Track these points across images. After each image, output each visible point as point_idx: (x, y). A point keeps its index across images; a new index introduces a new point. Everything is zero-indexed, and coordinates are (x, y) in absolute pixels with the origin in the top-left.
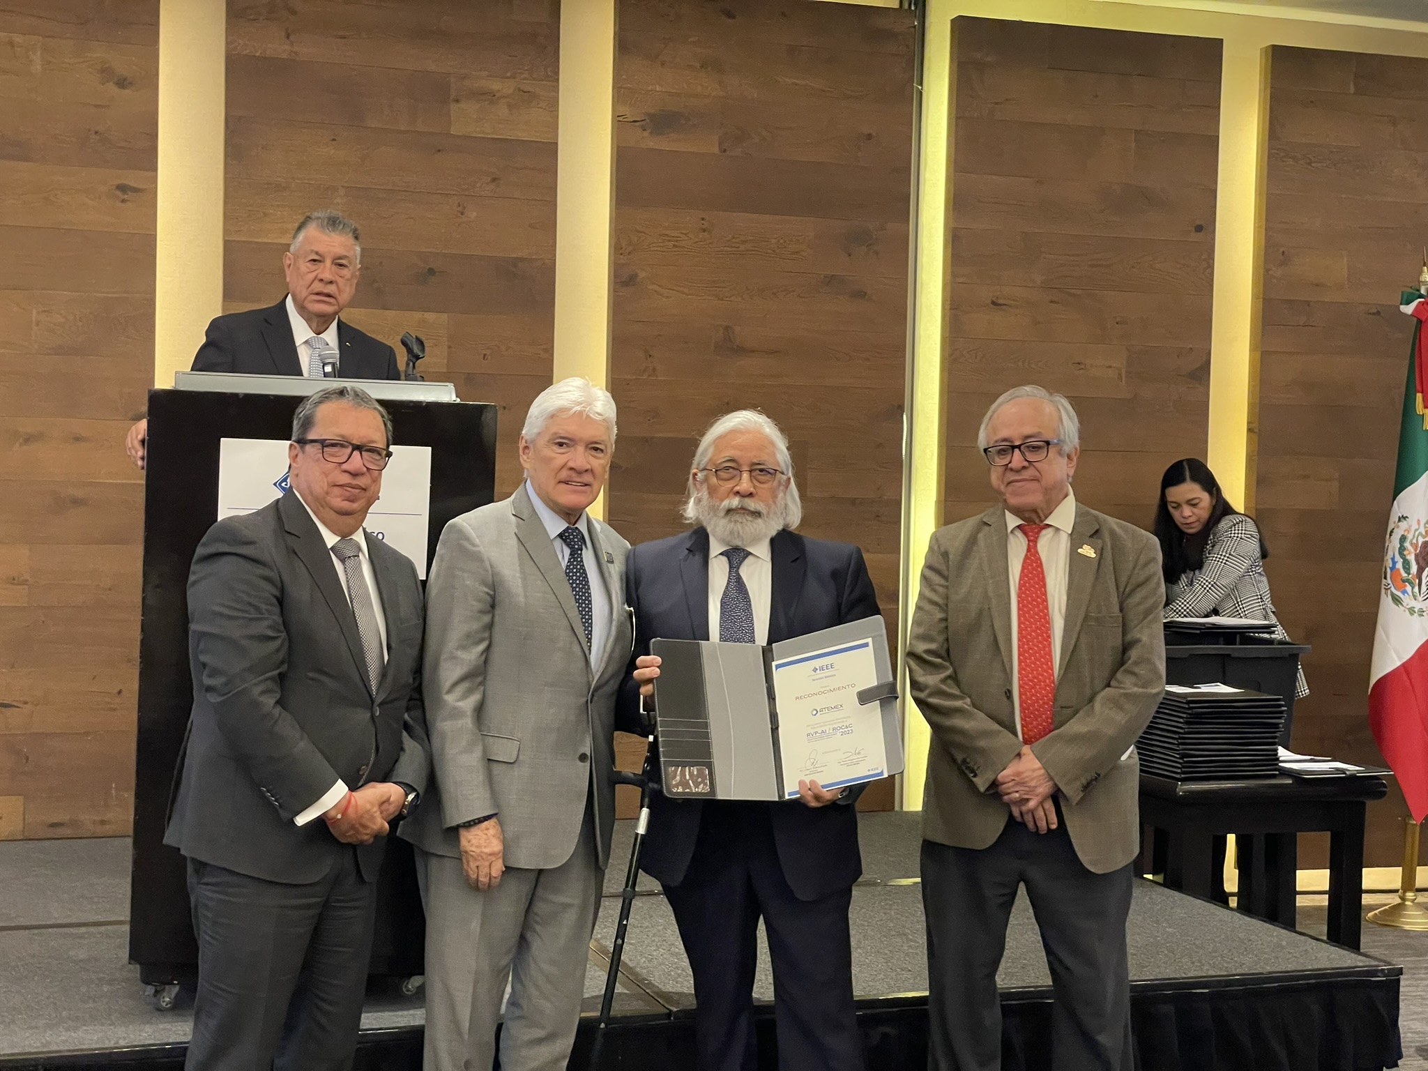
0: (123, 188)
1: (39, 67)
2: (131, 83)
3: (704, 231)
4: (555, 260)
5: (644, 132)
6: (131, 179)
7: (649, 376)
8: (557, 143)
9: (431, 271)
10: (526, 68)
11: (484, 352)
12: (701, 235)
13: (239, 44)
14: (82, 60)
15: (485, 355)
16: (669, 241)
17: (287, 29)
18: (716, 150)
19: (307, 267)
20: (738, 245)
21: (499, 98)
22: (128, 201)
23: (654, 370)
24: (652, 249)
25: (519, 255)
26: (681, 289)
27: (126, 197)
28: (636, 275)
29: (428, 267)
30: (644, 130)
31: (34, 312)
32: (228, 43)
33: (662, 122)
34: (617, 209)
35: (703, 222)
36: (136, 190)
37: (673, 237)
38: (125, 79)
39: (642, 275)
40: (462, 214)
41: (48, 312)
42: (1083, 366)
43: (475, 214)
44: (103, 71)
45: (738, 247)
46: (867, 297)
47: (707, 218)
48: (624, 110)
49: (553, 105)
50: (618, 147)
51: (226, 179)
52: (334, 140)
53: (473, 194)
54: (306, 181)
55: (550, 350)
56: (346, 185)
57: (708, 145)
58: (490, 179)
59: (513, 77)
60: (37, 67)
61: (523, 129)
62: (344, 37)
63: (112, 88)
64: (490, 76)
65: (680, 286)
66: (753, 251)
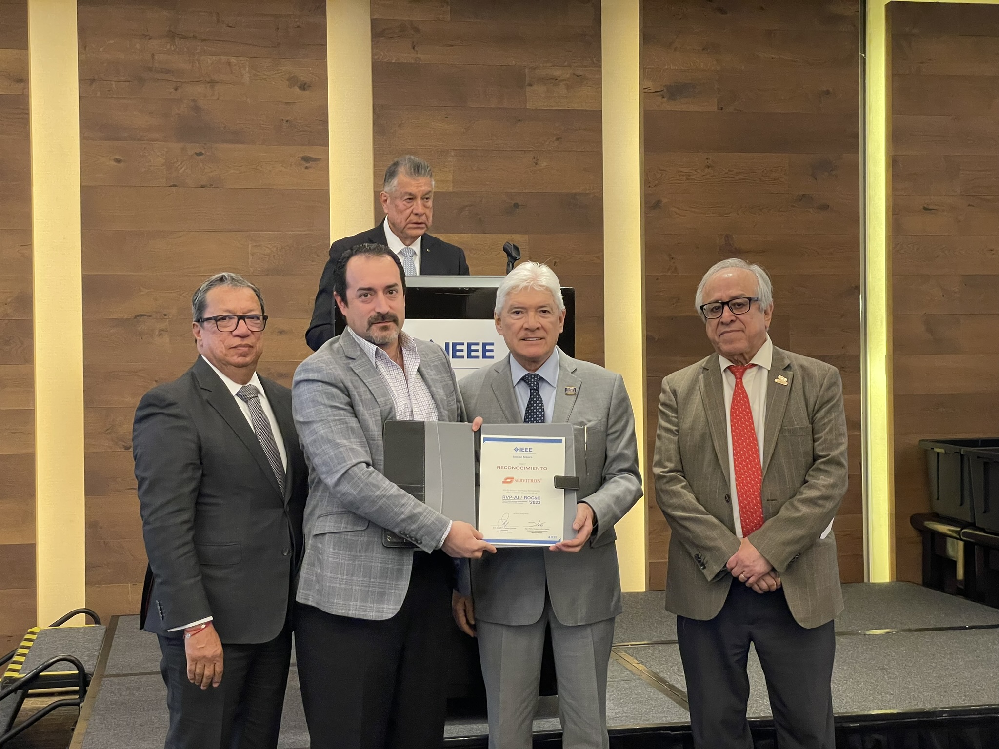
0: (306, 159)
1: (248, 79)
2: (310, 86)
3: (709, 167)
4: (603, 193)
5: (663, 99)
6: (311, 152)
7: (673, 272)
8: (601, 110)
9: (516, 206)
10: (578, 59)
11: (554, 261)
12: (707, 170)
13: (381, 55)
14: (276, 72)
15: (555, 262)
16: (683, 176)
17: (413, 43)
18: (715, 108)
19: (404, 205)
20: (733, 176)
21: (560, 81)
22: (310, 167)
23: (676, 268)
24: (671, 182)
25: (578, 191)
26: (693, 210)
27: (308, 165)
28: (661, 202)
29: (513, 203)
30: (663, 97)
31: (250, 246)
32: (373, 55)
33: (674, 91)
34: (645, 154)
35: (707, 161)
36: (315, 160)
37: (686, 172)
38: (305, 84)
39: (665, 201)
40: (536, 164)
41: (259, 246)
42: (993, 252)
43: (545, 164)
44: (289, 80)
45: (734, 178)
46: (829, 208)
47: (709, 157)
48: (649, 84)
49: (598, 83)
50: (645, 111)
51: (374, 149)
52: (447, 117)
53: (543, 149)
54: (429, 147)
55: (601, 258)
56: (455, 148)
57: (710, 106)
58: (555, 138)
59: (570, 66)
60: (247, 78)
61: (578, 102)
62: (452, 46)
63: (297, 90)
64: (554, 66)
65: (692, 208)
66: (744, 179)
